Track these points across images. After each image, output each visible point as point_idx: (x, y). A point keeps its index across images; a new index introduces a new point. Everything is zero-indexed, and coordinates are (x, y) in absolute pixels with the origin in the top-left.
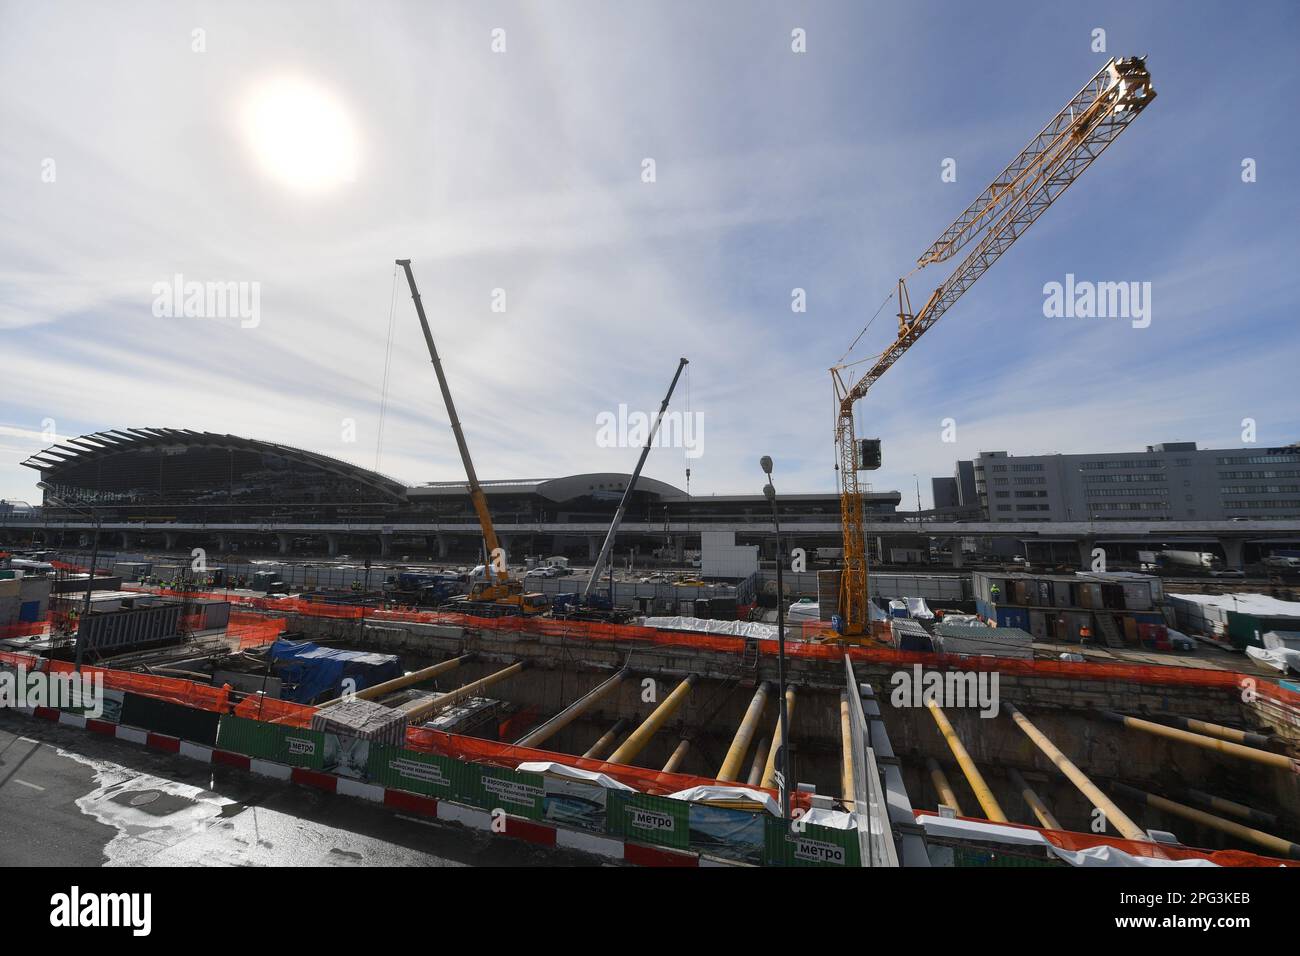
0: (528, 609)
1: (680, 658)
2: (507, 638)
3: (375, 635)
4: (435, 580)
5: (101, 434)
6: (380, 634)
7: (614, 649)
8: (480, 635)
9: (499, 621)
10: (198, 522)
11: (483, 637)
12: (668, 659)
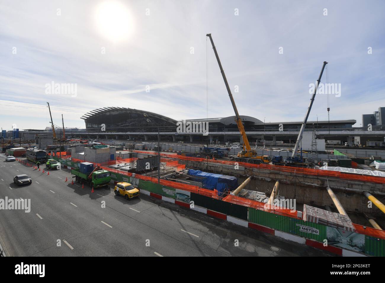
0: (265, 161)
1: (356, 185)
2: (265, 171)
3: (209, 167)
4: (217, 149)
5: (97, 110)
6: (212, 167)
7: (318, 179)
8: (252, 170)
9: (260, 166)
10: (124, 132)
11: (253, 170)
12: (349, 184)
